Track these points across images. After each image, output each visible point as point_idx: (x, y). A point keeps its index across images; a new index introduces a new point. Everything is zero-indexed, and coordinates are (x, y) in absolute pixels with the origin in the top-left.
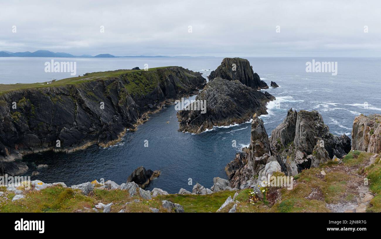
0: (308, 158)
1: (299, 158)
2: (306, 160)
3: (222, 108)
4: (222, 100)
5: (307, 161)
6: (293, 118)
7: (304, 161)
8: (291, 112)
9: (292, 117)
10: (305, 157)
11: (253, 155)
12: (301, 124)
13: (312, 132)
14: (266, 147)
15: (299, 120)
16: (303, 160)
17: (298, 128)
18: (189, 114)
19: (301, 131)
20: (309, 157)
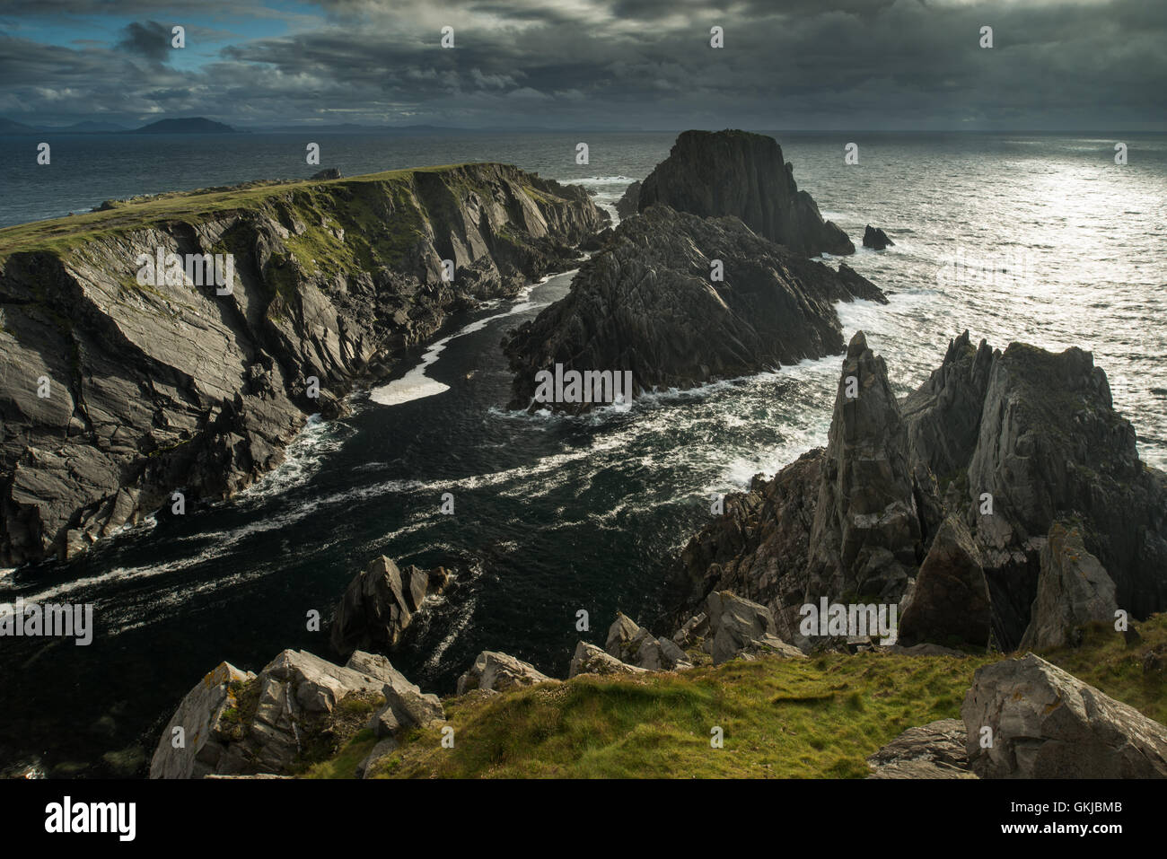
0: (1028, 549)
1: (992, 544)
2: (1020, 558)
3: (671, 319)
4: (676, 291)
5: (1025, 561)
6: (972, 374)
7: (1012, 561)
8: (961, 349)
9: (969, 369)
10: (1015, 543)
11: (839, 505)
12: (1011, 401)
13: (1059, 440)
14: (900, 475)
15: (1003, 384)
16: (1007, 557)
17: (995, 419)
18: (548, 343)
19: (1010, 429)
20: (1035, 546)
